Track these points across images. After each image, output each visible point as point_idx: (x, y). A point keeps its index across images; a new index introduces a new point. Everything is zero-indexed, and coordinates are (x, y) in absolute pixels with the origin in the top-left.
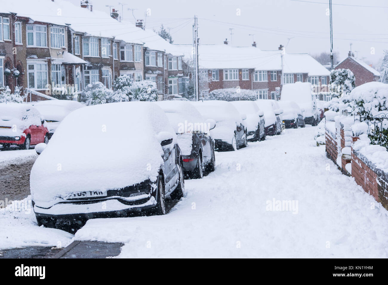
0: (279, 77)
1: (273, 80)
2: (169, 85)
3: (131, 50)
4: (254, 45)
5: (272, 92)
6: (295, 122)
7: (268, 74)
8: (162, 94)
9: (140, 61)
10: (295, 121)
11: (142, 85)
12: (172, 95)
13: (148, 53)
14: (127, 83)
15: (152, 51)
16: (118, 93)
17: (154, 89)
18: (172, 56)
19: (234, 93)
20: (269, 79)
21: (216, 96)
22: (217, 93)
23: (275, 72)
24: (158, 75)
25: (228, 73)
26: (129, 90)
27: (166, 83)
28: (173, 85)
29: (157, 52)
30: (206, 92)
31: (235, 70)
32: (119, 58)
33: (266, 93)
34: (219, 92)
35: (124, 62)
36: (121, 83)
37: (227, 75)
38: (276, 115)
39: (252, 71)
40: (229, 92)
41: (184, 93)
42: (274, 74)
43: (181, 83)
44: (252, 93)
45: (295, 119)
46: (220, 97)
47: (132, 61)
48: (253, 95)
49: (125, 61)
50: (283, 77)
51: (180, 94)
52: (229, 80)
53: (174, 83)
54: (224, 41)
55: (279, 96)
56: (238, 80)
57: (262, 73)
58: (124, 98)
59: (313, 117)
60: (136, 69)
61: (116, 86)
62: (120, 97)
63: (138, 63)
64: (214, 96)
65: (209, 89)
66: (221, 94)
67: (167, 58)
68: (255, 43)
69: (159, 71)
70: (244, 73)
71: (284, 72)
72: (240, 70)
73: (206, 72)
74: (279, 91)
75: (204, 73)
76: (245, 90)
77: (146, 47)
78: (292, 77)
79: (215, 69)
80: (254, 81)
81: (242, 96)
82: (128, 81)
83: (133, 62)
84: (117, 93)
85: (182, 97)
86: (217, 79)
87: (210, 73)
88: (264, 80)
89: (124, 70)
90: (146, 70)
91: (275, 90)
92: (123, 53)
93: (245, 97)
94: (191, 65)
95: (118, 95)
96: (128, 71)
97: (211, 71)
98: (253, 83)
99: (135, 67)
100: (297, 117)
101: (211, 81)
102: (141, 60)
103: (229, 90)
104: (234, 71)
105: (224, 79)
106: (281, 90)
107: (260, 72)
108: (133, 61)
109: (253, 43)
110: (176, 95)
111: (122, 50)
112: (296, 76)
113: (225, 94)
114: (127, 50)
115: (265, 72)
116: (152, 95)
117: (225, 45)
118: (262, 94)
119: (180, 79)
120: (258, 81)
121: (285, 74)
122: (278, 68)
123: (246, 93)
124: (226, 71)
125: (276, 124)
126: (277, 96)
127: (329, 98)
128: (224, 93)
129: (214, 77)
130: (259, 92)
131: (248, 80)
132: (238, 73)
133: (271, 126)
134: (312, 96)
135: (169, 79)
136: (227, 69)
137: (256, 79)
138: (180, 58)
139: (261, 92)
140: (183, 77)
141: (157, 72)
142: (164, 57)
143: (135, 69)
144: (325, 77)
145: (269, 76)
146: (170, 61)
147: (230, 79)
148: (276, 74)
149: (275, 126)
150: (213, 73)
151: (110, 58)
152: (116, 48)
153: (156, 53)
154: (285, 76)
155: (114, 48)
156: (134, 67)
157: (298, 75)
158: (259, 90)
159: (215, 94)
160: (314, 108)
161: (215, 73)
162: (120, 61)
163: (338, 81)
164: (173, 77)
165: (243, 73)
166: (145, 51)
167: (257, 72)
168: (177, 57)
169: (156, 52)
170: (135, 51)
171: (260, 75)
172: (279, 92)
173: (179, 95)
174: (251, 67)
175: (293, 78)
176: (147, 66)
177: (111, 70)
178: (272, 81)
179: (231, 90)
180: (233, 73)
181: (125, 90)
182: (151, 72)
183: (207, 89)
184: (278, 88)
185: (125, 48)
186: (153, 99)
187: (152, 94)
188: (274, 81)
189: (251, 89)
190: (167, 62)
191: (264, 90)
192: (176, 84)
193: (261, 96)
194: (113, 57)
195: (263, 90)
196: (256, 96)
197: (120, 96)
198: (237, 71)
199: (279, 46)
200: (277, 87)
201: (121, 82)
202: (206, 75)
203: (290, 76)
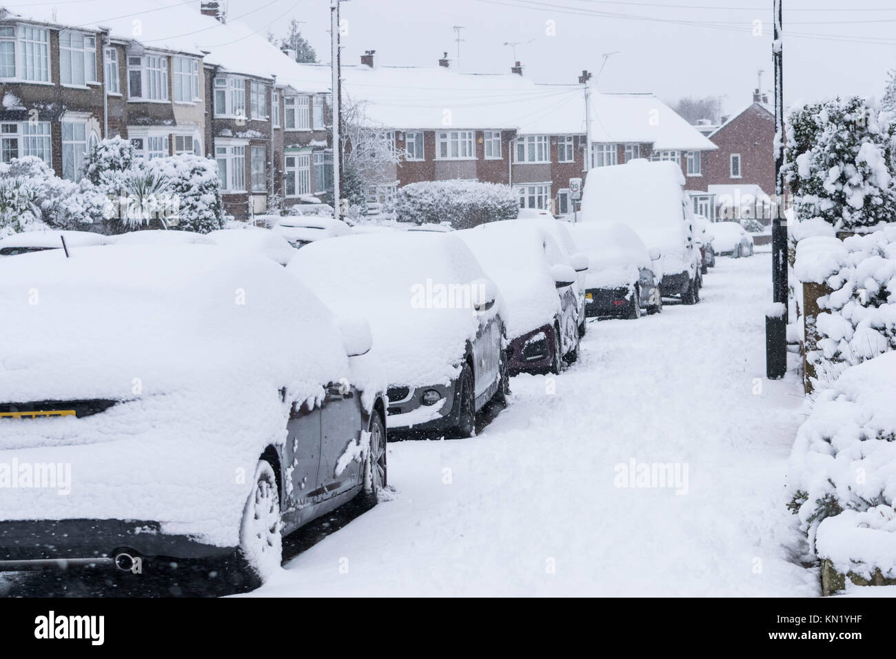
0: (579, 153)
1: (564, 160)
2: (287, 170)
3: (164, 70)
4: (517, 70)
5: (561, 191)
6: (628, 297)
7: (551, 144)
8: (263, 194)
9: (191, 100)
10: (631, 293)
11: (175, 166)
12: (297, 195)
13: (223, 81)
14: (121, 162)
15: (233, 75)
16: (82, 192)
17: (210, 181)
18: (294, 93)
19: (459, 193)
20: (553, 158)
21: (412, 200)
22: (417, 191)
23: (570, 139)
24: (253, 142)
25: (449, 140)
26: (119, 181)
27: (277, 164)
28: (297, 169)
29: (249, 80)
30: (389, 188)
31: (467, 132)
32: (123, 89)
33: (546, 192)
34: (422, 191)
35: (140, 103)
36: (105, 159)
37: (444, 145)
38: (560, 285)
39: (508, 136)
40: (446, 191)
41: (328, 192)
42: (567, 143)
43: (322, 166)
44: (507, 193)
45: (628, 285)
46: (425, 201)
47: (166, 101)
48: (511, 198)
49: (144, 98)
50: (589, 151)
51: (316, 194)
52: (449, 157)
53: (301, 163)
54: (441, 59)
55: (577, 200)
56: (474, 158)
57: (536, 142)
58: (98, 207)
59: (685, 273)
60: (177, 122)
61: (90, 169)
62: (85, 202)
63: (187, 106)
64: (409, 200)
65: (399, 182)
66: (426, 196)
67: (282, 98)
68: (518, 64)
69: (254, 132)
70: (489, 140)
71: (592, 138)
72: (480, 134)
73: (389, 137)
74: (579, 188)
75: (384, 140)
76: (488, 185)
77: (218, 64)
78: (614, 152)
79: (412, 130)
80: (516, 162)
81: (482, 200)
82: (127, 156)
83: (169, 102)
84: (78, 190)
85: (320, 202)
86: (418, 156)
87: (401, 139)
88: (540, 159)
89: (139, 124)
90: (216, 128)
91: (566, 185)
92: (136, 77)
93: (490, 202)
94: (350, 118)
95: (81, 198)
96: (153, 127)
97: (404, 134)
98: (512, 166)
99: (176, 117)
100: (634, 277)
101: (401, 161)
102: (197, 99)
103: (448, 185)
104: (464, 136)
105: (438, 157)
106: (583, 184)
107: (531, 138)
108: (170, 99)
109: (514, 66)
110: (306, 197)
111: (135, 68)
112: (624, 149)
113: (437, 196)
114: (151, 69)
115: (543, 138)
116: (203, 197)
117: (443, 68)
118: (536, 196)
119: (319, 153)
120: (526, 162)
121: (594, 144)
122: (576, 129)
123: (492, 193)
124: (444, 136)
125: (557, 323)
126: (573, 200)
127: (706, 205)
128: (434, 191)
129: (411, 151)
130: (527, 190)
131: (501, 158)
132: (473, 140)
133: (536, 332)
134: (683, 205)
135: (286, 154)
136: (446, 130)
137: (521, 158)
138: (320, 99)
139: (532, 190)
140: (326, 150)
141: (250, 134)
142: (274, 94)
143: (174, 124)
144: (696, 153)
145: (553, 148)
146: (290, 107)
147: (452, 156)
148: (572, 143)
149: (552, 331)
150: (408, 140)
151: (89, 88)
152: (116, 62)
153: (247, 83)
154: (596, 149)
155: (108, 61)
156: (171, 116)
157: (629, 148)
158: (526, 186)
159: (412, 194)
160: (688, 243)
161: (413, 140)
162: (127, 99)
163: (827, 148)
164: (299, 150)
165: (486, 140)
166: (215, 76)
167: (522, 139)
168: (311, 97)
169: (246, 81)
170: (175, 73)
171: (532, 146)
172: (579, 191)
173: (315, 196)
174: (508, 126)
175: (616, 155)
176: (218, 116)
177: (98, 124)
178: (560, 162)
179: (453, 185)
180: (460, 140)
181: (107, 180)
182: (229, 133)
183: (392, 181)
184: (576, 181)
185: (144, 61)
186: (206, 210)
187: (204, 193)
188: (567, 161)
189: (506, 182)
190: (282, 107)
191: (539, 184)
192: (307, 168)
193: (532, 200)
194: (103, 85)
195: (537, 185)
196: (519, 201)
197: (86, 199)
198: (470, 134)
199: (581, 75)
200: (576, 177)
201: (103, 156)
202: (391, 145)
203: (608, 148)
